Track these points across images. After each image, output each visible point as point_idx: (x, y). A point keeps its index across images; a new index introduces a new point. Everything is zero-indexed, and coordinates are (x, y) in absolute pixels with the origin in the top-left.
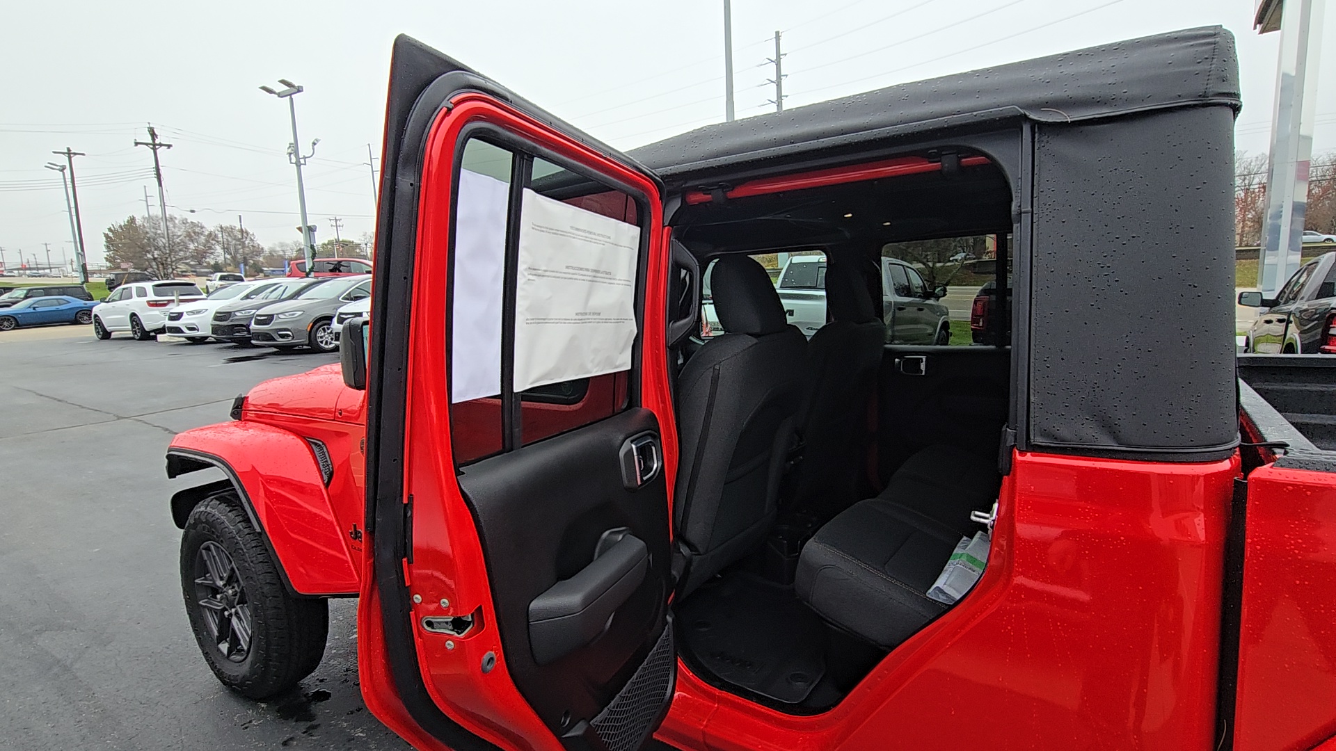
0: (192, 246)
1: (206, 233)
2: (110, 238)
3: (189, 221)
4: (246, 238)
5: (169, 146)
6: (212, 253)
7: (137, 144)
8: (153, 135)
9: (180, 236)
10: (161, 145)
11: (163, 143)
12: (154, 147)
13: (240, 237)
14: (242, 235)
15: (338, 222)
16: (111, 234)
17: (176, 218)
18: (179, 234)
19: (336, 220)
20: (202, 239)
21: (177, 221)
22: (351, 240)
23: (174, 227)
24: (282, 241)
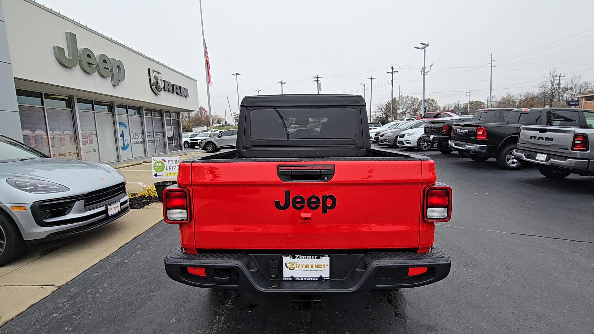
0: (413, 107)
1: (419, 102)
2: (387, 105)
3: (413, 97)
4: (434, 103)
5: (397, 72)
6: (420, 110)
7: (387, 73)
8: (393, 68)
9: (409, 104)
10: (395, 72)
11: (395, 71)
12: (392, 73)
13: (431, 102)
14: (432, 101)
15: (470, 94)
16: (388, 104)
17: (409, 97)
18: (409, 103)
19: (469, 92)
20: (417, 104)
21: (409, 98)
22: (480, 101)
23: (408, 100)
24: (448, 103)
